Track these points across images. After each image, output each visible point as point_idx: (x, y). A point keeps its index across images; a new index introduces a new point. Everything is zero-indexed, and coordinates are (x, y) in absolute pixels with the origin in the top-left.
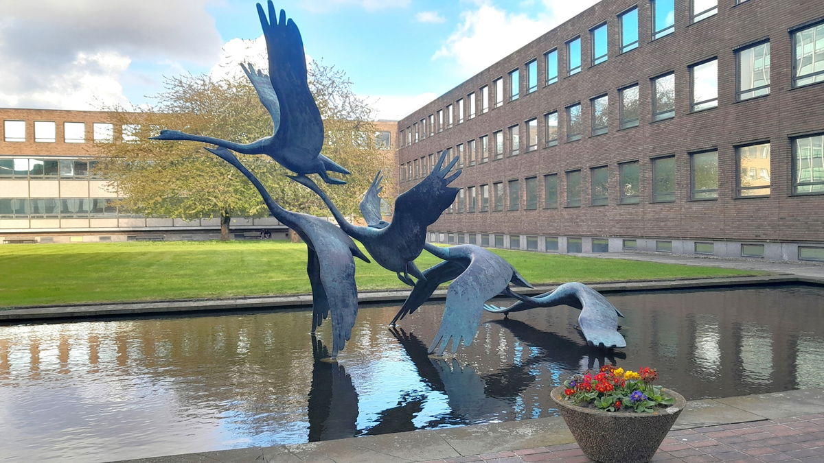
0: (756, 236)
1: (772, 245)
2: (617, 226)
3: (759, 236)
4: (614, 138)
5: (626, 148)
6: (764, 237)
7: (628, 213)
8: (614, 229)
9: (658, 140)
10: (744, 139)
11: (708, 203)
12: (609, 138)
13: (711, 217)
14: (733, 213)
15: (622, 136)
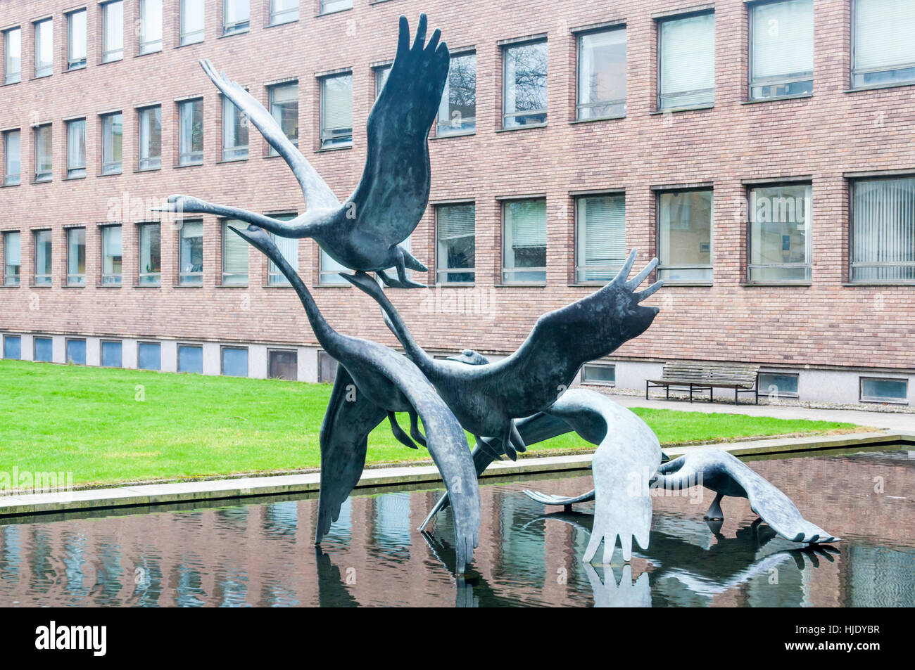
0: (786, 357)
1: (813, 374)
2: (495, 330)
3: (792, 358)
4: (489, 145)
5: (516, 170)
6: (798, 360)
7: (520, 305)
8: (486, 338)
9: (588, 160)
10: (764, 174)
11: (694, 292)
12: (479, 145)
13: (699, 319)
14: (742, 312)
15: (510, 144)
